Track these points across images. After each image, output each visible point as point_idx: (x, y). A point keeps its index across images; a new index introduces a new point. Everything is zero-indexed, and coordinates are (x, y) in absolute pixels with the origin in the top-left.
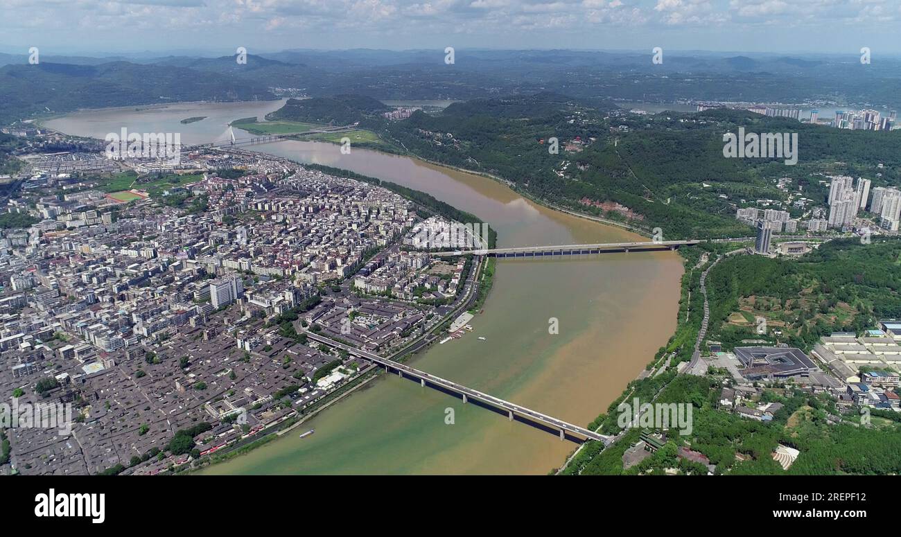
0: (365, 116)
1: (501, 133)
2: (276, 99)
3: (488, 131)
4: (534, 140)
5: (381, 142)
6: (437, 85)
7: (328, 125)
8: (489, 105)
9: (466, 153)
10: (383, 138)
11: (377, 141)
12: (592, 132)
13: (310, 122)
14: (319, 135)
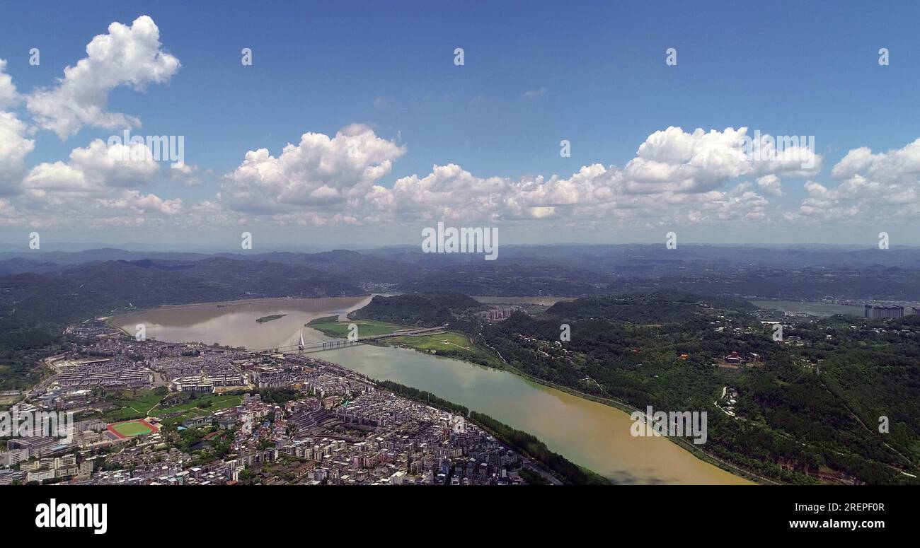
0: (456, 315)
1: (628, 345)
2: (366, 295)
3: (610, 342)
4: (673, 354)
5: (474, 350)
6: (537, 280)
7: (414, 326)
8: (601, 304)
9: (582, 370)
10: (475, 344)
11: (468, 349)
12: (753, 346)
13: (394, 322)
14: (402, 338)
